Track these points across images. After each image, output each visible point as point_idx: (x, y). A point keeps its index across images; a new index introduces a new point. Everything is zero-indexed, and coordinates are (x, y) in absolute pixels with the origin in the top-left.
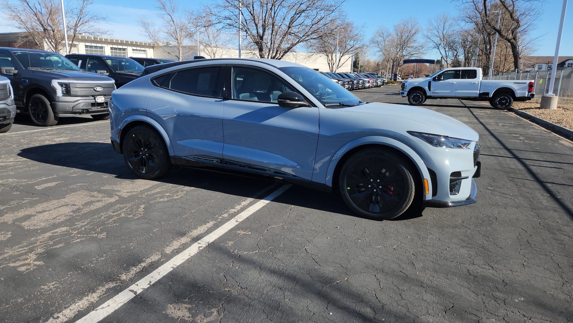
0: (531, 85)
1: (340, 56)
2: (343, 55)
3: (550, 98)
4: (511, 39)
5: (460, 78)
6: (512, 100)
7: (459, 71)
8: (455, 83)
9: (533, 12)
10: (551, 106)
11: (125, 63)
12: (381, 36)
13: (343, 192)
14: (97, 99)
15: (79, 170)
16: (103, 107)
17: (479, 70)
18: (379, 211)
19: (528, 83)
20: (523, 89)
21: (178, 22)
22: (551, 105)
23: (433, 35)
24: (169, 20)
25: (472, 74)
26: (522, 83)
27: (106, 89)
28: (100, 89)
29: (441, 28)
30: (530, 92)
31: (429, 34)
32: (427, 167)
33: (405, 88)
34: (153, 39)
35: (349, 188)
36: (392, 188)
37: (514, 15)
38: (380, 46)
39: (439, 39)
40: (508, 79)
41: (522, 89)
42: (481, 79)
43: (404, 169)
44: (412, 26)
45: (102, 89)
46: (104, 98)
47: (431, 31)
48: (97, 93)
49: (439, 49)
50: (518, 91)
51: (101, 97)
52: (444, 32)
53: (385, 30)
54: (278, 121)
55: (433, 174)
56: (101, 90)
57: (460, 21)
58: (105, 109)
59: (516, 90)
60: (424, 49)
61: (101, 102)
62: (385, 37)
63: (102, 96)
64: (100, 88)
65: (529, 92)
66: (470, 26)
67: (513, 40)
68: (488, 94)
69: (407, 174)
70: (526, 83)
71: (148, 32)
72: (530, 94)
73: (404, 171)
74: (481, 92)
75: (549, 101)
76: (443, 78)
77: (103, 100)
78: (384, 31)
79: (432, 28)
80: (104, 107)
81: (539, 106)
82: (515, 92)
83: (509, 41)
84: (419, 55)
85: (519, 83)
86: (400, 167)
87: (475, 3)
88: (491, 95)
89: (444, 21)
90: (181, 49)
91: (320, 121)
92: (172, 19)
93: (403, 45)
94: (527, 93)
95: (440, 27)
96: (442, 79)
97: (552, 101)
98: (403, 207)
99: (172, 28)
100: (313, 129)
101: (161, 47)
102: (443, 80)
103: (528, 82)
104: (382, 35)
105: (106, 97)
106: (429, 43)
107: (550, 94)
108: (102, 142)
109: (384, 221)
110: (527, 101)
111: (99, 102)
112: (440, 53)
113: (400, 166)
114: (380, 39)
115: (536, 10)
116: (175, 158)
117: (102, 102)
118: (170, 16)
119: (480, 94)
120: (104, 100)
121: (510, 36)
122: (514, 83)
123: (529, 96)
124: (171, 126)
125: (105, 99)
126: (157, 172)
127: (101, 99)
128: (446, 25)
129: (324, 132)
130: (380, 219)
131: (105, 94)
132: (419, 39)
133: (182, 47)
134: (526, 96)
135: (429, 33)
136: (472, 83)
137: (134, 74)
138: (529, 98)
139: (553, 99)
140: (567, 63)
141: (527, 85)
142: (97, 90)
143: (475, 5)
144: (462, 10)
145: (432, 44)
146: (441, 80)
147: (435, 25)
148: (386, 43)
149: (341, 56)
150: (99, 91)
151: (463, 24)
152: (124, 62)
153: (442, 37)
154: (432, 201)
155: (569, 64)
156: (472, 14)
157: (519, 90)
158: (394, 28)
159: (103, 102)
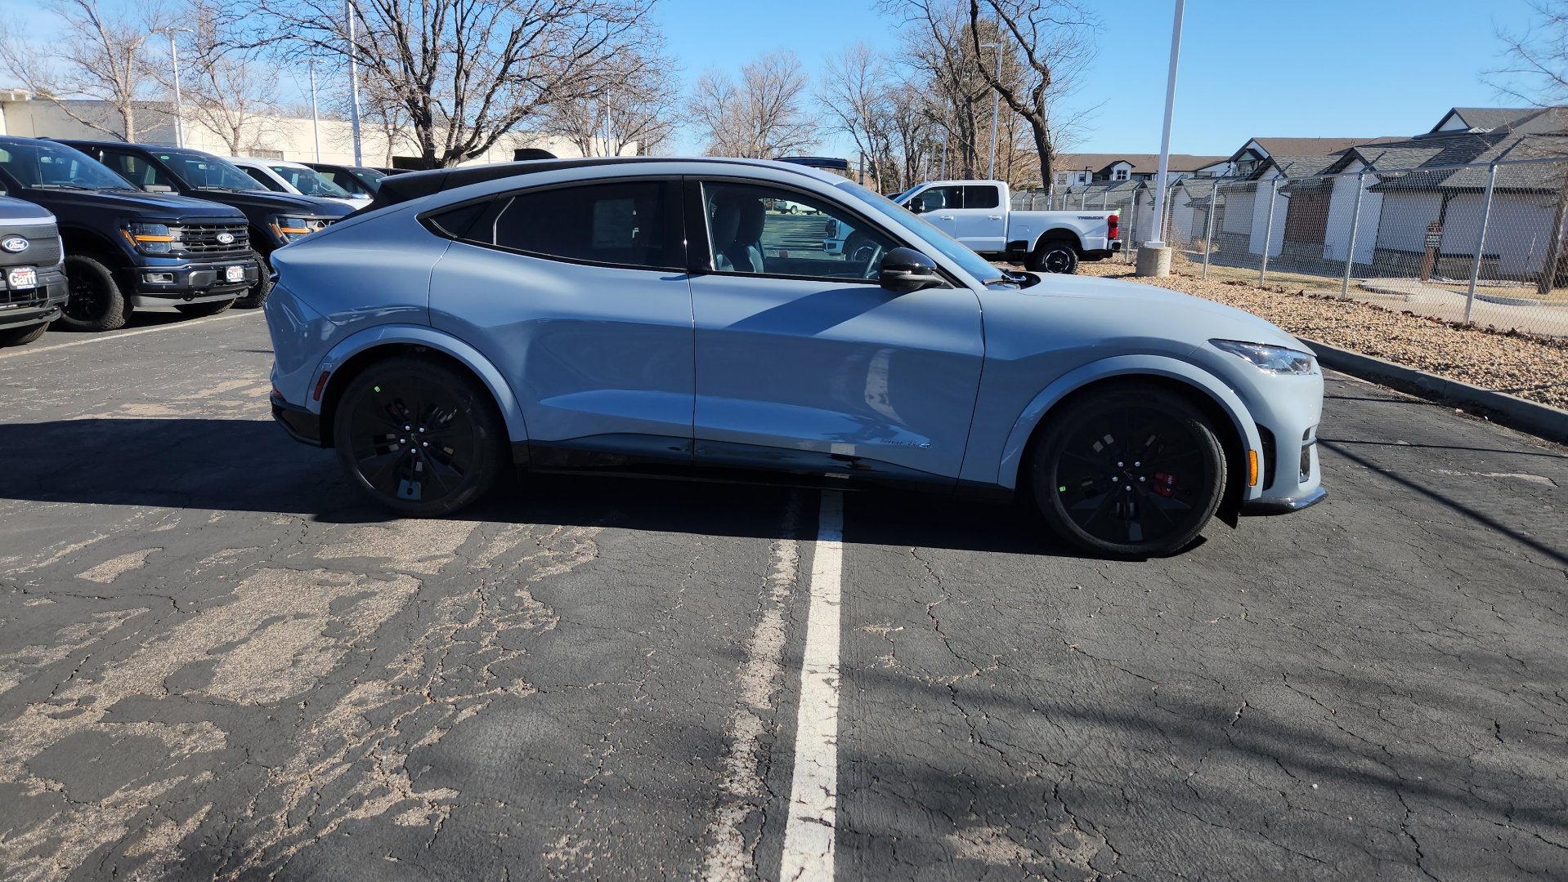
0: (1113, 223)
1: (618, 145)
2: (624, 142)
3: (1157, 251)
4: (1034, 113)
5: (961, 207)
6: (1076, 257)
7: (960, 188)
8: (952, 218)
9: (1076, 49)
10: (1158, 271)
11: (53, 160)
12: (712, 94)
13: (1050, 501)
14: (14, 277)
15: (158, 509)
16: (27, 304)
17: (1003, 186)
18: (1140, 538)
19: (1107, 217)
20: (1097, 233)
21: (114, 27)
22: (1159, 267)
23: (838, 96)
24: (83, 20)
25: (988, 198)
26: (1095, 218)
27: (38, 246)
28: (19, 246)
29: (855, 80)
30: (1112, 239)
31: (829, 94)
32: (1257, 424)
33: (837, 231)
34: (25, 77)
35: (1062, 489)
36: (1170, 479)
37: (1036, 55)
38: (712, 120)
39: (851, 106)
40: (1031, 209)
41: (1095, 232)
42: (1008, 208)
43: (1206, 430)
44: (788, 72)
45: (25, 245)
46: (33, 275)
47: (832, 87)
48: (11, 259)
49: (853, 132)
50: (1087, 237)
51: (24, 270)
52: (864, 91)
53: (720, 78)
54: (860, 328)
55: (1268, 437)
56: (22, 247)
57: (902, 65)
58: (37, 309)
59: (1083, 235)
60: (818, 132)
61: (25, 287)
62: (722, 96)
63: (28, 269)
64: (20, 240)
65: (1109, 239)
66: (922, 79)
67: (1036, 116)
68: (1025, 244)
69: (1213, 442)
70: (1102, 218)
71: (7, 57)
72: (1112, 242)
73: (1204, 434)
74: (1010, 240)
75: (1154, 259)
76: (926, 207)
77: (30, 283)
78: (719, 81)
79: (834, 77)
80: (33, 305)
81: (1133, 270)
82: (1081, 238)
83: (1029, 117)
84: (804, 147)
85: (1089, 218)
86: (1196, 426)
87: (934, 21)
88: (1032, 248)
89: (862, 62)
90: (129, 111)
91: (984, 324)
92: (92, 17)
93: (766, 120)
94: (1106, 240)
95: (852, 77)
96: (923, 208)
97: (1160, 258)
98: (1202, 522)
99: (91, 43)
100: (968, 344)
101: (58, 103)
102: (925, 211)
103: (1106, 214)
104: (713, 91)
105: (39, 270)
106: (831, 116)
107: (1154, 242)
108: (110, 417)
109: (1149, 560)
110: (1105, 260)
111: (19, 288)
112: (858, 142)
113: (1194, 424)
114: (710, 102)
115: (1080, 47)
116: (530, 445)
117: (29, 287)
118: (85, 6)
119: (1008, 245)
120: (35, 282)
121: (1032, 108)
122: (1079, 218)
123: (1110, 247)
124: (517, 353)
125: (37, 278)
126: (467, 493)
127: (26, 277)
128: (866, 73)
129: (997, 352)
130: (1140, 557)
131: (36, 260)
132: (805, 106)
133: (135, 105)
134: (1105, 247)
135: (827, 92)
136: (989, 219)
137: (95, 194)
138: (1108, 254)
139: (1161, 253)
140: (1115, 169)
141: (1104, 222)
142: (11, 248)
143: (933, 25)
144: (906, 36)
145: (835, 121)
146: (921, 211)
147: (842, 70)
148: (726, 112)
149: (620, 145)
150: (15, 252)
151: (908, 72)
152: (46, 154)
153: (860, 103)
154: (1263, 502)
155: (1119, 172)
156: (923, 48)
157: (1090, 234)
158: (743, 75)
159: (32, 286)
